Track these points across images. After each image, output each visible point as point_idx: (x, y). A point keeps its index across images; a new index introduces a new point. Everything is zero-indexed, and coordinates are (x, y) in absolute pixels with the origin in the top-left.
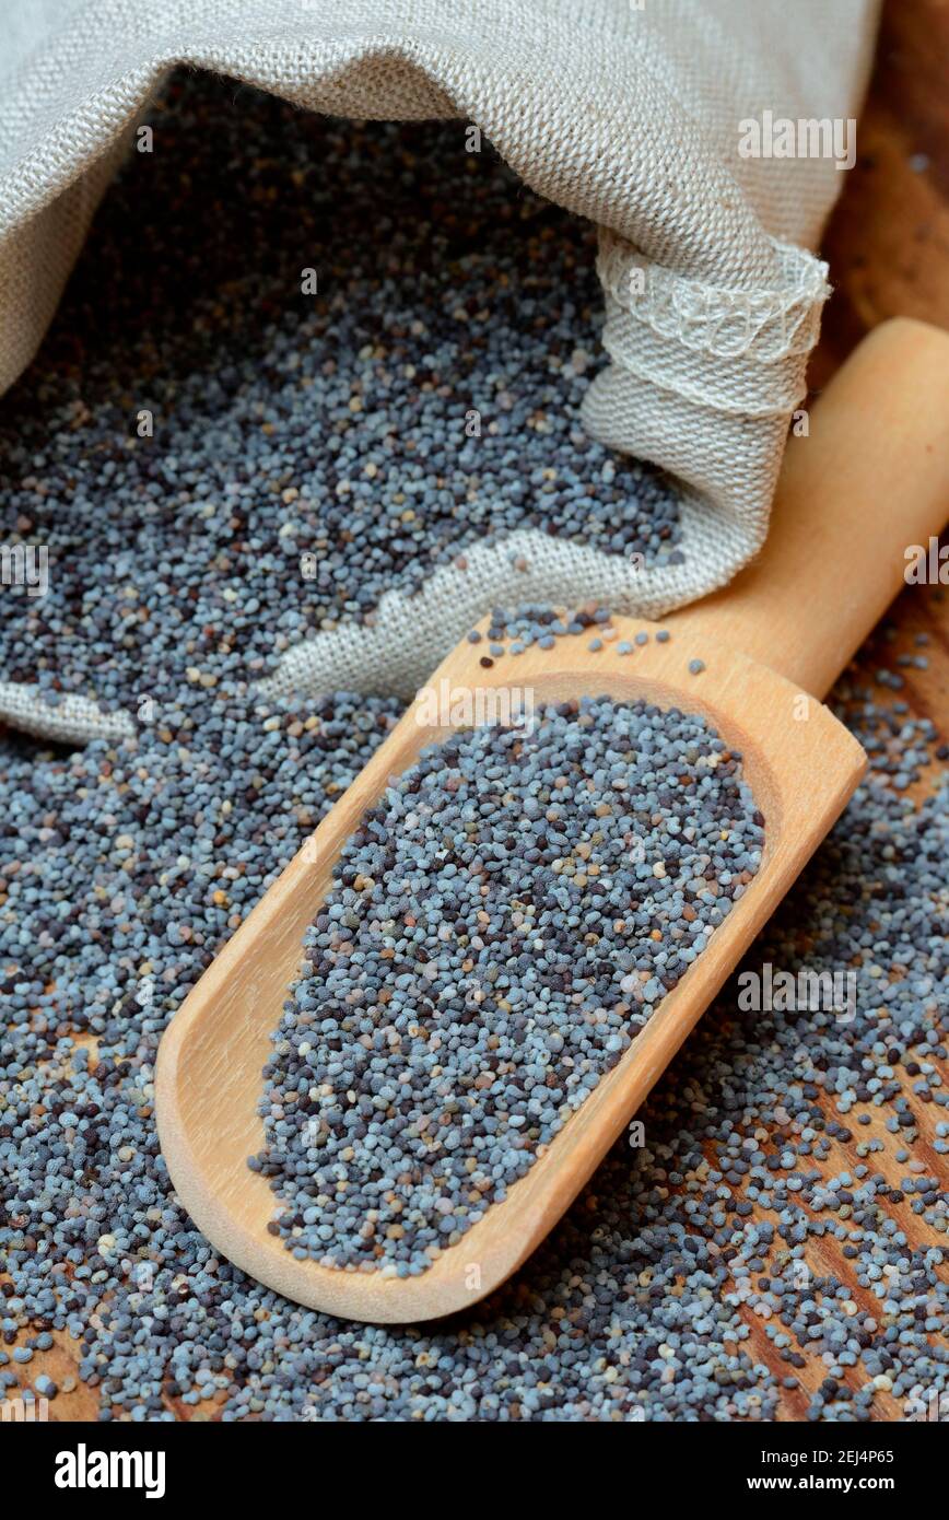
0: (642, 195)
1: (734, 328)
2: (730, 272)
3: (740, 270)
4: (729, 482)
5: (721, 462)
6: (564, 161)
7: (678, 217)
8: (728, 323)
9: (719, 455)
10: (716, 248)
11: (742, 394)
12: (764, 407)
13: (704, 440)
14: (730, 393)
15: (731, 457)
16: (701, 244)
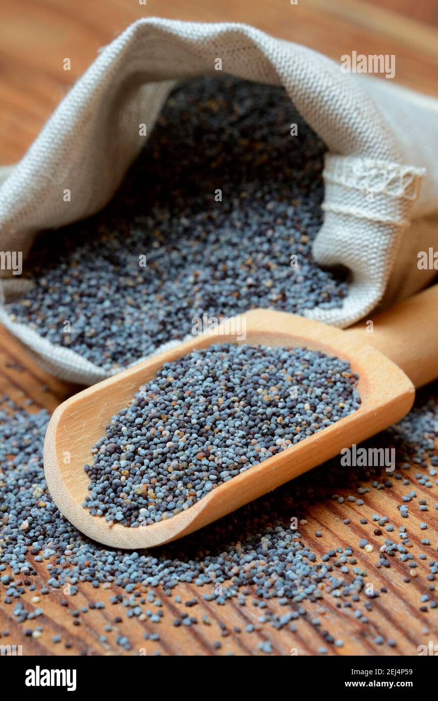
0: (344, 110)
1: (379, 180)
2: (380, 153)
3: (384, 154)
4: (370, 257)
5: (367, 246)
6: (310, 88)
7: (359, 123)
8: (377, 176)
9: (366, 243)
10: (375, 141)
11: (379, 211)
12: (389, 218)
13: (360, 236)
14: (374, 211)
15: (372, 243)
16: (368, 137)
